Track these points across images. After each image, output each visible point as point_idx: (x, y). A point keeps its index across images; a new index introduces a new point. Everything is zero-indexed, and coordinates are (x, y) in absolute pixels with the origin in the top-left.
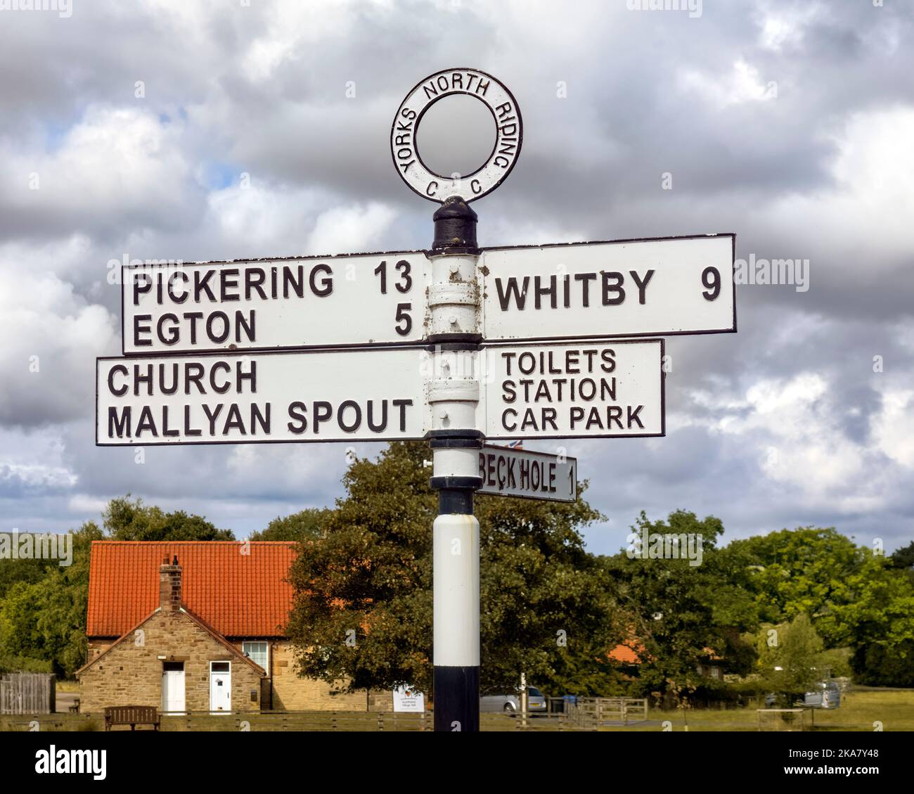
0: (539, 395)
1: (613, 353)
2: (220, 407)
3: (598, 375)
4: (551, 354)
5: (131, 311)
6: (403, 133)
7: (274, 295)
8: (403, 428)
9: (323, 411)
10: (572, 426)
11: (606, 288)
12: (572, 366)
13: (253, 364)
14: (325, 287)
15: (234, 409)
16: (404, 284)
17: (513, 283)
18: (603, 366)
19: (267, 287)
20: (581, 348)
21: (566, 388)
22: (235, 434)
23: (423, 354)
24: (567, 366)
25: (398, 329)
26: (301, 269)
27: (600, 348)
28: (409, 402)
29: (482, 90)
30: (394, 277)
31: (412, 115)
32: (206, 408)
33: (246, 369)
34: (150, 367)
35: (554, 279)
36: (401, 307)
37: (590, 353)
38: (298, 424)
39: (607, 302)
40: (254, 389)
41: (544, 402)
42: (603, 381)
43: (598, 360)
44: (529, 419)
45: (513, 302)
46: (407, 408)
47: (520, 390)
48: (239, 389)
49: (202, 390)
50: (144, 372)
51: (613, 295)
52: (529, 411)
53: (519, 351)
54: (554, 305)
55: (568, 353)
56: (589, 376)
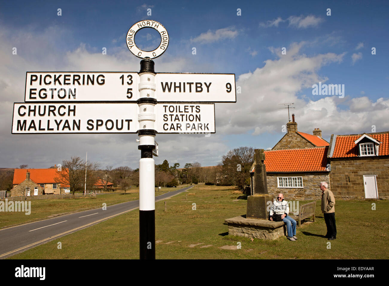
0: (176, 119)
1: (199, 107)
2: (61, 121)
3: (194, 113)
4: (179, 106)
5: (29, 87)
6: (130, 37)
7: (84, 83)
8: (129, 129)
9: (100, 123)
10: (187, 129)
11: (197, 87)
12: (186, 110)
13: (75, 106)
14: (102, 82)
15: (67, 121)
16: (130, 82)
17: (167, 84)
18: (196, 111)
19: (81, 81)
20: (189, 105)
21: (184, 117)
22: (66, 130)
23: (136, 105)
24: (185, 110)
25: (128, 97)
26: (93, 76)
27: (195, 105)
28: (131, 120)
29: (156, 27)
30: (126, 80)
31: (133, 32)
32: (56, 121)
33: (72, 108)
34: (35, 107)
35: (180, 83)
36: (129, 89)
37: (192, 107)
38: (90, 127)
39: (197, 91)
40: (74, 115)
41: (177, 121)
42: (196, 115)
43: (194, 109)
44: (172, 127)
45: (167, 89)
46: (130, 122)
47: (169, 117)
48: (69, 115)
49: (55, 115)
50: (32, 108)
51: (199, 89)
52: (172, 124)
53: (169, 105)
54: (180, 91)
55: (185, 106)
56: (192, 114)
